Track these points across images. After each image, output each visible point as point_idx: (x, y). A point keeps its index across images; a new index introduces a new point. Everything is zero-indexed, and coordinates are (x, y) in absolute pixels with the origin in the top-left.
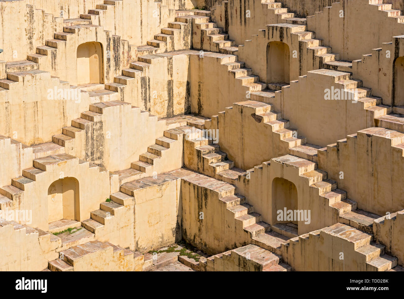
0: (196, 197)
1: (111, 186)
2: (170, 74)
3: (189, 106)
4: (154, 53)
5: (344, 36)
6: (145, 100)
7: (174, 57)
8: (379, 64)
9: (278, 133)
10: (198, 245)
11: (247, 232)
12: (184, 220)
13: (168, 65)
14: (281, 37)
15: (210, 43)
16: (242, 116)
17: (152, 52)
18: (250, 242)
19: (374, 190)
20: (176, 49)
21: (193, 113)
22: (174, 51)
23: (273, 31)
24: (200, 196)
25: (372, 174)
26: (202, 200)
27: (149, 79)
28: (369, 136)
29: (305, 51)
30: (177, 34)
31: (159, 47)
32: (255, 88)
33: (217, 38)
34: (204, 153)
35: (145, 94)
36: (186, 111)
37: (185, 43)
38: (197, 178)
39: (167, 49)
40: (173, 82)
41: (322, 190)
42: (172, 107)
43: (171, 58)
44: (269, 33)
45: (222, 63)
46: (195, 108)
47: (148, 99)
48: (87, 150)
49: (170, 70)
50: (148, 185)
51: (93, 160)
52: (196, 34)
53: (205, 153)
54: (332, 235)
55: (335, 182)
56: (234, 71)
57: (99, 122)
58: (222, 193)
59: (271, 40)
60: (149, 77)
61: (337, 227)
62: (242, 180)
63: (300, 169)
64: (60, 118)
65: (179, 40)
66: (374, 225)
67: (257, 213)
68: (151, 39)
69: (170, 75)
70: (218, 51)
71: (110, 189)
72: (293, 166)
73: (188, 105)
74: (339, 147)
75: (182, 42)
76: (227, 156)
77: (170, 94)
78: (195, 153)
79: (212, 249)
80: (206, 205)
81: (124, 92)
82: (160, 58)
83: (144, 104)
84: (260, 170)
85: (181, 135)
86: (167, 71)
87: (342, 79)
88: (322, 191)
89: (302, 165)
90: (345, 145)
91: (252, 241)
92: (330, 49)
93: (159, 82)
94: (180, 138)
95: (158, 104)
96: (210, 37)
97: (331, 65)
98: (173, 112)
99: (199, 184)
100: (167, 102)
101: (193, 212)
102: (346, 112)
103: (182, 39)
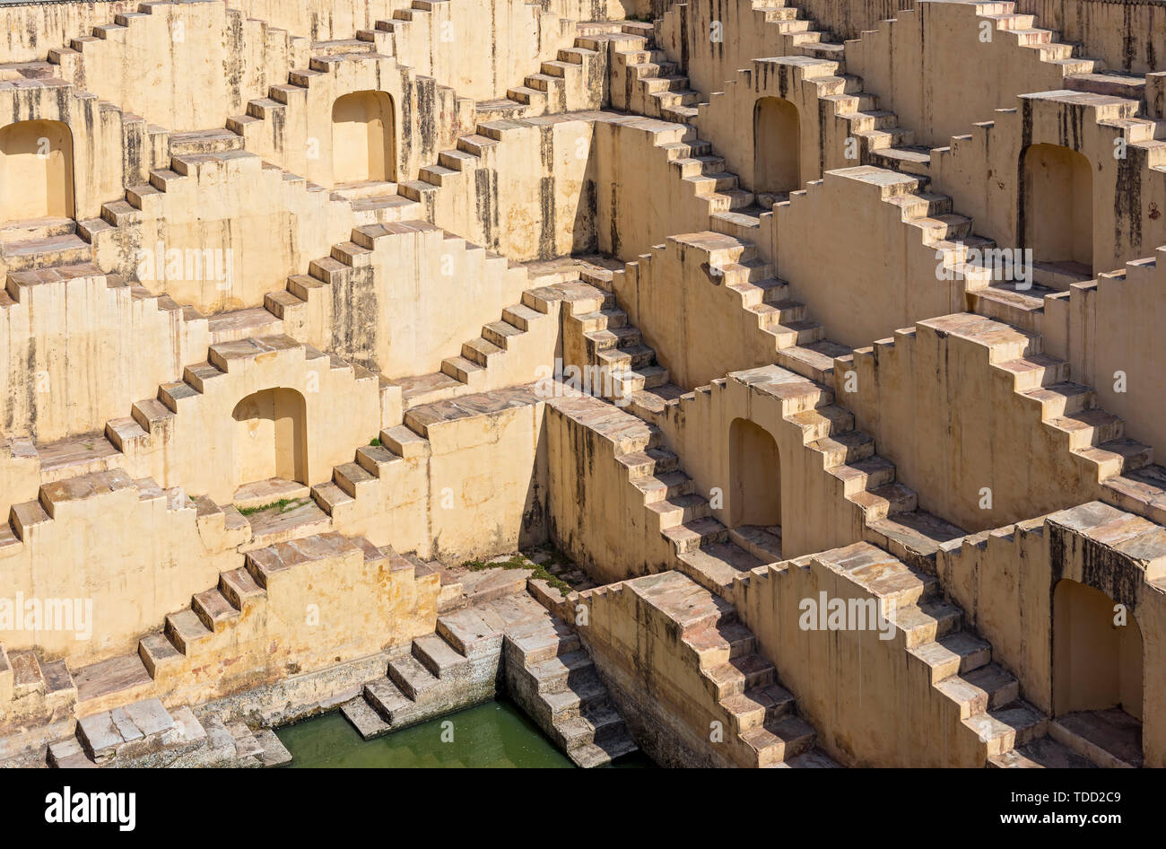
0: (573, 446)
1: (382, 411)
2: (546, 164)
3: (594, 236)
4: (516, 116)
5: (923, 88)
6: (487, 220)
7: (557, 127)
8: (987, 161)
9: (755, 312)
10: (577, 555)
11: (667, 540)
12: (552, 497)
13: (542, 144)
14: (783, 87)
15: (643, 98)
16: (683, 266)
17: (511, 114)
18: (673, 565)
19: (954, 469)
20: (570, 107)
21: (602, 252)
22: (566, 112)
23: (766, 74)
24: (580, 448)
25: (950, 427)
26: (583, 456)
27: (495, 175)
28: (941, 334)
29: (830, 122)
30: (573, 75)
31: (529, 104)
32: (723, 203)
33: (657, 86)
34: (601, 347)
35: (485, 207)
36: (587, 246)
37: (592, 94)
38: (581, 404)
39: (549, 109)
40: (553, 181)
41: (831, 459)
42: (553, 237)
43: (549, 129)
44: (757, 77)
45: (657, 144)
46: (605, 242)
47: (492, 219)
48: (335, 328)
49: (547, 156)
50: (466, 413)
51: (351, 352)
52: (617, 76)
53: (604, 346)
54: (835, 571)
55: (871, 441)
56: (680, 162)
57: (364, 268)
58: (622, 444)
59: (762, 94)
60: (494, 171)
61: (855, 553)
62: (671, 415)
63: (785, 403)
64: (284, 257)
65: (578, 88)
66: (939, 556)
67: (699, 496)
68: (516, 84)
69: (546, 168)
70: (658, 115)
71: (381, 418)
72: (771, 394)
73: (592, 233)
74: (877, 355)
75: (586, 93)
76: (655, 355)
77: (547, 208)
78: (584, 346)
79: (603, 568)
80: (591, 468)
81: (436, 202)
82: (522, 128)
83: (482, 229)
84: (705, 396)
85: (556, 305)
86: (539, 157)
87: (900, 193)
88: (833, 461)
89: (792, 391)
90: (891, 353)
91: (677, 563)
92: (893, 118)
93: (518, 182)
94: (554, 309)
95: (518, 231)
96: (644, 84)
97: (886, 157)
98: (554, 248)
99: (579, 418)
100: (540, 224)
101: (567, 477)
102: (906, 272)
103: (584, 87)
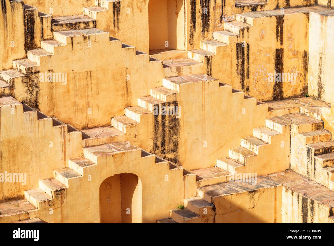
0: (300, 211)
1: (185, 188)
2: (279, 40)
3: (306, 86)
4: (259, 10)
6: (243, 75)
7: (286, 16)
13: (277, 28)
17: (256, 8)
20: (292, 4)
22: (289, 7)
24: (305, 212)
27: (248, 46)
31: (267, 2)
35: (242, 66)
36: (302, 92)
38: (304, 186)
39: (279, 5)
40: (283, 51)
42: (281, 86)
43: (281, 18)
46: (313, 91)
47: (246, 74)
48: (156, 139)
49: (279, 35)
50: (236, 190)
51: (164, 153)
53: (318, 152)
57: (173, 103)
60: (248, 44)
64: (123, 95)
69: (279, 42)
71: (184, 193)
73: (305, 84)
81: (212, 63)
82: (265, 17)
83: (240, 80)
85: (287, 126)
86: (275, 35)
93: (262, 51)
95: (260, 82)
98: (282, 93)
